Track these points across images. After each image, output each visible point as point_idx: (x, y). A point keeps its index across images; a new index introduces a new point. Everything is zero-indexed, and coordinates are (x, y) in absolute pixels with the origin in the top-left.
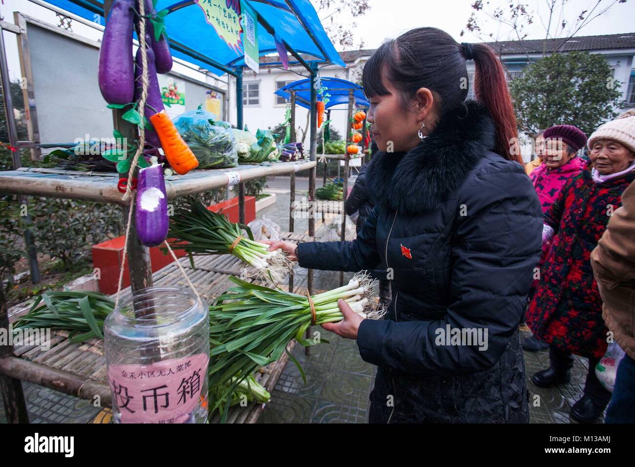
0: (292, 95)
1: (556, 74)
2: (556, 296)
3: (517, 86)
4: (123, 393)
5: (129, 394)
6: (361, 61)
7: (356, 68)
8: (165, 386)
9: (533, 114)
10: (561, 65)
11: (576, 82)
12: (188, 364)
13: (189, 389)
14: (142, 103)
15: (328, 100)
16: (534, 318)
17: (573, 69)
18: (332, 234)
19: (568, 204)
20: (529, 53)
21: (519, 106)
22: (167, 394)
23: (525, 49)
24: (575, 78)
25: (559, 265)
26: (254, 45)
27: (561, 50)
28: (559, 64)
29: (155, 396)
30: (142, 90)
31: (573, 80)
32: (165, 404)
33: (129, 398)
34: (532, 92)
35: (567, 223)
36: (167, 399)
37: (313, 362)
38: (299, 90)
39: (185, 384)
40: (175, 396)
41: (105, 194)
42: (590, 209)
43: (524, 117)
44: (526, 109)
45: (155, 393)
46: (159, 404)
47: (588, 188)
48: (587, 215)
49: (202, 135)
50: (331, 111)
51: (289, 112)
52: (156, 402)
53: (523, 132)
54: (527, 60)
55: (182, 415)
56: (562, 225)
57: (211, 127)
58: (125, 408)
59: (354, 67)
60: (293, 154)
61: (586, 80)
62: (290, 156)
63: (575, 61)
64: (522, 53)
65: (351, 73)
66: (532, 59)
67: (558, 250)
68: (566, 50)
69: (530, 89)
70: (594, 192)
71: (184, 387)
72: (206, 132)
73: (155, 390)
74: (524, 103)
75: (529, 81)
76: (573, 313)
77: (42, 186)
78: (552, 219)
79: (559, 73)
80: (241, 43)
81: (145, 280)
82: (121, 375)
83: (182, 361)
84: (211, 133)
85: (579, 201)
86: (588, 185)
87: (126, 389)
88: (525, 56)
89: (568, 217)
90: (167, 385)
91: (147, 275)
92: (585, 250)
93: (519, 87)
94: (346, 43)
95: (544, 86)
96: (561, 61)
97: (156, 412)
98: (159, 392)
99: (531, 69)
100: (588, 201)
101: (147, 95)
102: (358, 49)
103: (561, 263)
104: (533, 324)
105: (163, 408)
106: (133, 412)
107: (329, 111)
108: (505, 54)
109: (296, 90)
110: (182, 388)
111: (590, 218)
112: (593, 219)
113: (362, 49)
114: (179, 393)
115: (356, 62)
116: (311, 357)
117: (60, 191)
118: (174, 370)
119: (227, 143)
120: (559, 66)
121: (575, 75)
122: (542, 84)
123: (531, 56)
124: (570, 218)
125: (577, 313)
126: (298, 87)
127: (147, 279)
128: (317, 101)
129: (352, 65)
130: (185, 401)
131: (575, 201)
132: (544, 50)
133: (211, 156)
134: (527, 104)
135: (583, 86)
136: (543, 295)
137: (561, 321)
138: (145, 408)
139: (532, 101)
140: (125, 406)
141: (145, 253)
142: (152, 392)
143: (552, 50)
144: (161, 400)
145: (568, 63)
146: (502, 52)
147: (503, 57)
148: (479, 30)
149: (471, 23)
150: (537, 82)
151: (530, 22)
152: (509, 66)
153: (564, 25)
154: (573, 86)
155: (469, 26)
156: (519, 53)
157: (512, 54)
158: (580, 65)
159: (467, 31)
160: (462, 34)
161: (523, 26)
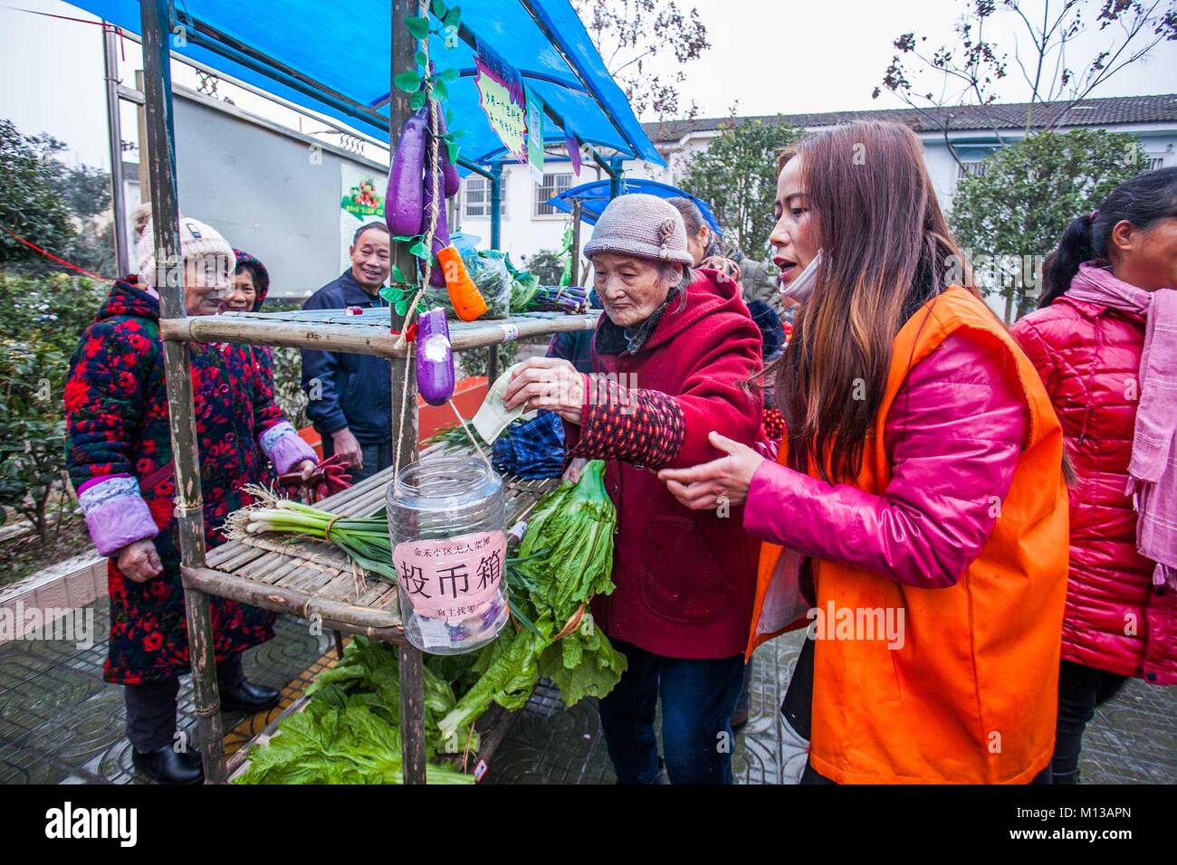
0: (576, 207)
1: (1046, 169)
3: (974, 190)
4: (417, 576)
5: (424, 576)
6: (691, 139)
7: (683, 153)
8: (463, 566)
9: (1003, 239)
10: (1055, 153)
11: (1085, 182)
12: (487, 541)
13: (489, 572)
14: (430, 235)
17: (1076, 160)
20: (1000, 128)
21: (977, 225)
22: (466, 575)
23: (993, 121)
24: (1082, 175)
27: (1061, 122)
28: (1051, 151)
29: (453, 577)
30: (431, 220)
31: (1077, 181)
32: (464, 588)
33: (423, 580)
34: (1002, 200)
36: (466, 582)
38: (587, 199)
39: (484, 565)
40: (474, 579)
41: (372, 344)
43: (988, 245)
44: (992, 230)
45: (453, 574)
46: (457, 588)
51: (570, 234)
52: (454, 583)
54: (995, 141)
55: (483, 602)
57: (480, 259)
58: (419, 593)
59: (679, 150)
60: (581, 302)
61: (1103, 179)
62: (578, 305)
63: (1081, 146)
64: (988, 129)
65: (672, 161)
66: (1005, 140)
68: (1070, 123)
69: (999, 196)
71: (484, 568)
73: (452, 570)
74: (986, 222)
75: (997, 182)
77: (288, 333)
79: (1051, 169)
82: (413, 554)
83: (480, 536)
84: (480, 270)
87: (420, 569)
88: (992, 135)
90: (465, 564)
93: (978, 192)
94: (666, 108)
95: (1023, 190)
96: (1054, 146)
97: (455, 597)
98: (457, 572)
99: (1000, 160)
101: (436, 226)
102: (687, 118)
105: (463, 593)
106: (428, 597)
108: (956, 130)
109: (582, 199)
110: (481, 569)
113: (694, 118)
114: (478, 576)
115: (683, 142)
117: (312, 340)
118: (472, 547)
120: (1051, 155)
121: (1081, 170)
122: (1021, 187)
123: (1003, 134)
126: (585, 194)
129: (675, 146)
130: (485, 586)
132: (1028, 124)
134: (994, 223)
135: (1096, 191)
138: (442, 592)
139: (1002, 216)
140: (419, 590)
142: (449, 573)
143: (1044, 123)
144: (460, 583)
145: (1067, 150)
146: (951, 125)
147: (951, 136)
148: (907, 87)
149: (892, 75)
150: (1010, 183)
151: (1001, 74)
152: (963, 152)
153: (1065, 79)
154: (1077, 191)
155: (889, 81)
156: (982, 129)
157: (970, 130)
158: (1090, 152)
159: (885, 90)
160: (876, 94)
161: (988, 80)
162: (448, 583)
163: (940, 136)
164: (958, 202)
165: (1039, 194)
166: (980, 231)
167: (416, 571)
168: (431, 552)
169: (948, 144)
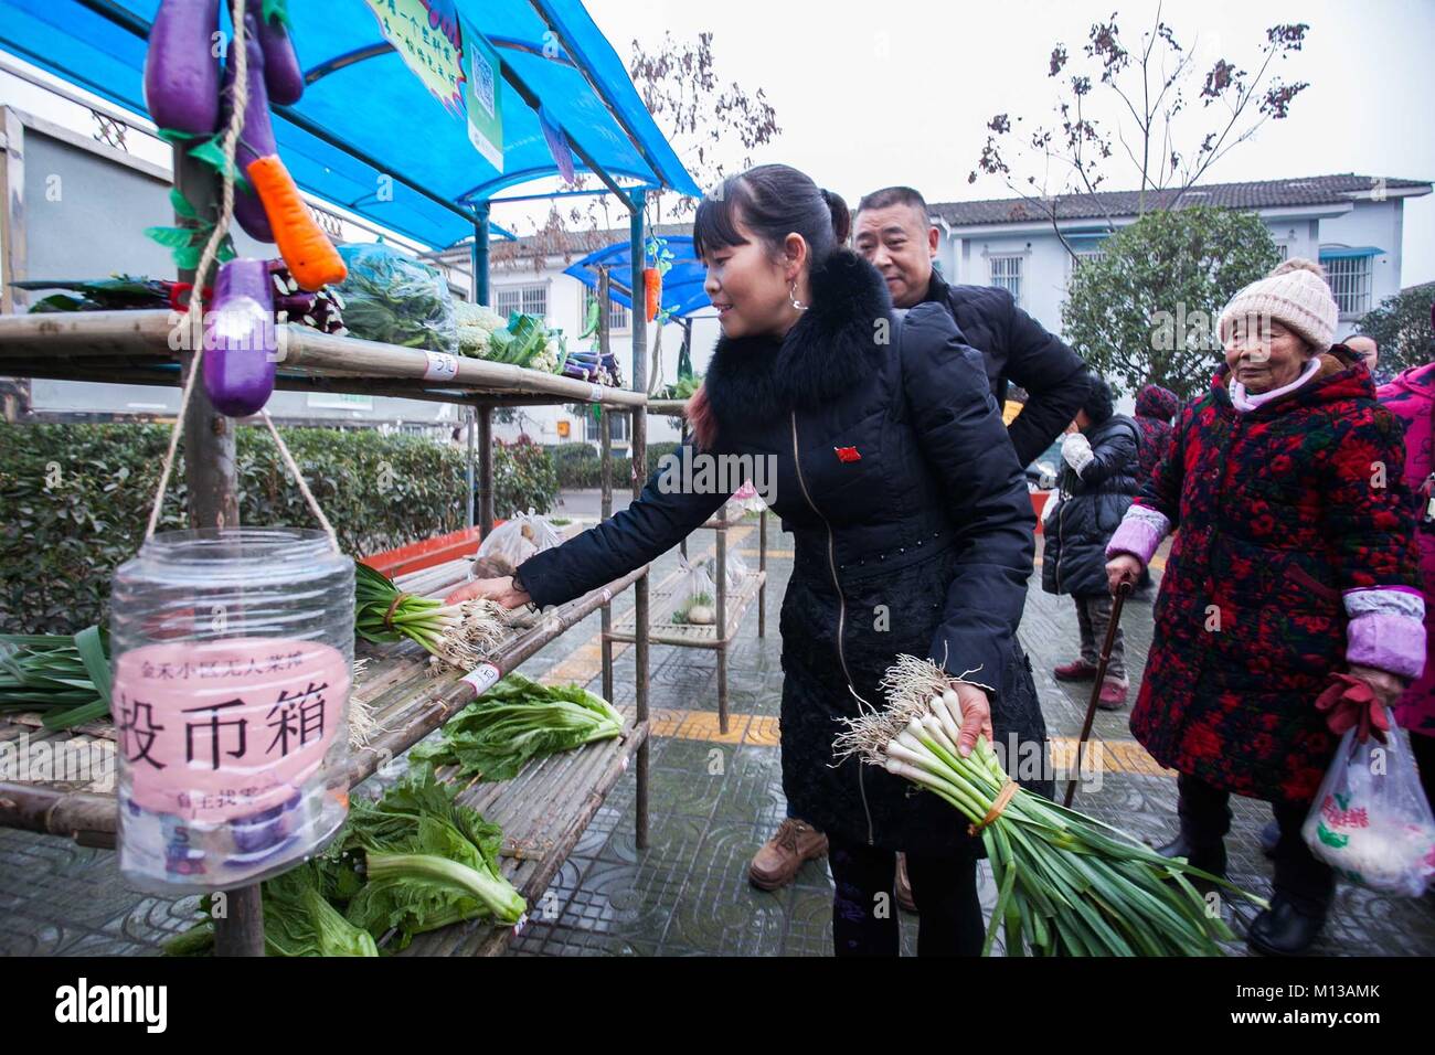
0: (602, 276)
1: (1168, 251)
2: (1190, 666)
3: (1091, 277)
5: (155, 722)
8: (238, 702)
9: (1129, 331)
10: (1174, 233)
11: (1210, 266)
13: (296, 723)
14: (232, 137)
15: (669, 266)
16: (1150, 723)
17: (1198, 241)
18: (697, 577)
19: (1191, 464)
20: (1112, 216)
21: (1099, 318)
22: (242, 723)
23: (1105, 208)
24: (1207, 257)
25: (1187, 597)
26: (492, 116)
28: (1171, 231)
30: (232, 112)
31: (1202, 264)
32: (237, 748)
33: (154, 730)
35: (1192, 502)
37: (653, 861)
38: (616, 265)
39: (285, 705)
40: (261, 733)
41: (144, 328)
42: (1235, 469)
43: (1113, 340)
44: (1116, 323)
47: (1226, 424)
48: (1231, 482)
49: (377, 279)
50: (694, 322)
52: (215, 739)
53: (1115, 372)
55: (277, 784)
56: (1183, 505)
57: (398, 265)
58: (143, 760)
61: (1229, 261)
62: (587, 373)
63: (1201, 225)
64: (1099, 217)
67: (1181, 564)
69: (1120, 284)
70: (1238, 431)
71: (285, 713)
72: (386, 273)
74: (1109, 312)
75: (1116, 267)
76: (1231, 701)
78: (1163, 498)
79: (1173, 251)
80: (460, 99)
81: (221, 516)
82: (140, 672)
84: (397, 277)
85: (1211, 453)
86: (1226, 418)
87: (149, 707)
88: (1105, 222)
89: (1193, 489)
90: (243, 699)
91: (227, 505)
92: (1234, 557)
93: (1096, 279)
95: (1145, 275)
98: (223, 714)
100: (1229, 451)
101: (243, 123)
103: (1192, 590)
104: (1149, 736)
105: (234, 758)
106: (159, 766)
107: (689, 321)
108: (1065, 219)
109: (610, 265)
111: (1236, 488)
112: (1243, 488)
114: (271, 725)
116: (649, 851)
119: (433, 302)
120: (1170, 234)
121: (1205, 252)
122: (1142, 271)
123: (1116, 222)
124: (1196, 491)
125: (1239, 698)
126: (612, 260)
127: (225, 516)
128: (645, 266)
130: (285, 752)
131: (1203, 455)
132: (1142, 211)
133: (397, 326)
134: (1117, 314)
135: (1223, 273)
136: (1162, 666)
137: (1207, 721)
138: (190, 756)
139: (1125, 306)
140: (144, 753)
141: (224, 456)
143: (1159, 209)
144: (229, 738)
145: (1188, 229)
146: (1058, 213)
147: (1061, 225)
148: (1006, 171)
149: (989, 157)
150: (1131, 269)
151: (1106, 153)
152: (1076, 242)
153: (1175, 161)
154: (1203, 274)
155: (985, 162)
156: (1092, 217)
157: (1079, 218)
158: (1211, 233)
159: (981, 172)
160: (972, 178)
161: (1093, 164)
162: (203, 736)
163: (1049, 226)
164: (1076, 292)
165: (1163, 277)
166: (1102, 325)
167: (143, 711)
168: (174, 670)
169: (1058, 234)
